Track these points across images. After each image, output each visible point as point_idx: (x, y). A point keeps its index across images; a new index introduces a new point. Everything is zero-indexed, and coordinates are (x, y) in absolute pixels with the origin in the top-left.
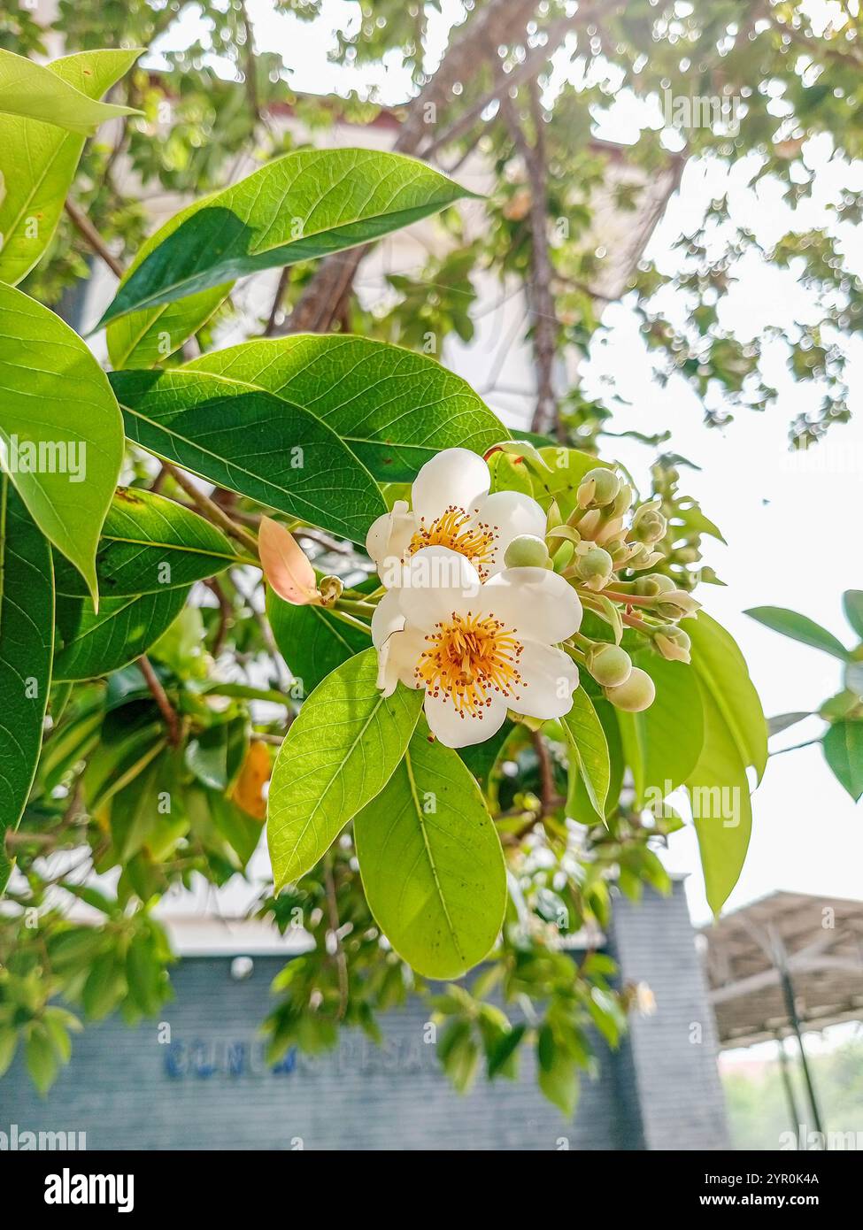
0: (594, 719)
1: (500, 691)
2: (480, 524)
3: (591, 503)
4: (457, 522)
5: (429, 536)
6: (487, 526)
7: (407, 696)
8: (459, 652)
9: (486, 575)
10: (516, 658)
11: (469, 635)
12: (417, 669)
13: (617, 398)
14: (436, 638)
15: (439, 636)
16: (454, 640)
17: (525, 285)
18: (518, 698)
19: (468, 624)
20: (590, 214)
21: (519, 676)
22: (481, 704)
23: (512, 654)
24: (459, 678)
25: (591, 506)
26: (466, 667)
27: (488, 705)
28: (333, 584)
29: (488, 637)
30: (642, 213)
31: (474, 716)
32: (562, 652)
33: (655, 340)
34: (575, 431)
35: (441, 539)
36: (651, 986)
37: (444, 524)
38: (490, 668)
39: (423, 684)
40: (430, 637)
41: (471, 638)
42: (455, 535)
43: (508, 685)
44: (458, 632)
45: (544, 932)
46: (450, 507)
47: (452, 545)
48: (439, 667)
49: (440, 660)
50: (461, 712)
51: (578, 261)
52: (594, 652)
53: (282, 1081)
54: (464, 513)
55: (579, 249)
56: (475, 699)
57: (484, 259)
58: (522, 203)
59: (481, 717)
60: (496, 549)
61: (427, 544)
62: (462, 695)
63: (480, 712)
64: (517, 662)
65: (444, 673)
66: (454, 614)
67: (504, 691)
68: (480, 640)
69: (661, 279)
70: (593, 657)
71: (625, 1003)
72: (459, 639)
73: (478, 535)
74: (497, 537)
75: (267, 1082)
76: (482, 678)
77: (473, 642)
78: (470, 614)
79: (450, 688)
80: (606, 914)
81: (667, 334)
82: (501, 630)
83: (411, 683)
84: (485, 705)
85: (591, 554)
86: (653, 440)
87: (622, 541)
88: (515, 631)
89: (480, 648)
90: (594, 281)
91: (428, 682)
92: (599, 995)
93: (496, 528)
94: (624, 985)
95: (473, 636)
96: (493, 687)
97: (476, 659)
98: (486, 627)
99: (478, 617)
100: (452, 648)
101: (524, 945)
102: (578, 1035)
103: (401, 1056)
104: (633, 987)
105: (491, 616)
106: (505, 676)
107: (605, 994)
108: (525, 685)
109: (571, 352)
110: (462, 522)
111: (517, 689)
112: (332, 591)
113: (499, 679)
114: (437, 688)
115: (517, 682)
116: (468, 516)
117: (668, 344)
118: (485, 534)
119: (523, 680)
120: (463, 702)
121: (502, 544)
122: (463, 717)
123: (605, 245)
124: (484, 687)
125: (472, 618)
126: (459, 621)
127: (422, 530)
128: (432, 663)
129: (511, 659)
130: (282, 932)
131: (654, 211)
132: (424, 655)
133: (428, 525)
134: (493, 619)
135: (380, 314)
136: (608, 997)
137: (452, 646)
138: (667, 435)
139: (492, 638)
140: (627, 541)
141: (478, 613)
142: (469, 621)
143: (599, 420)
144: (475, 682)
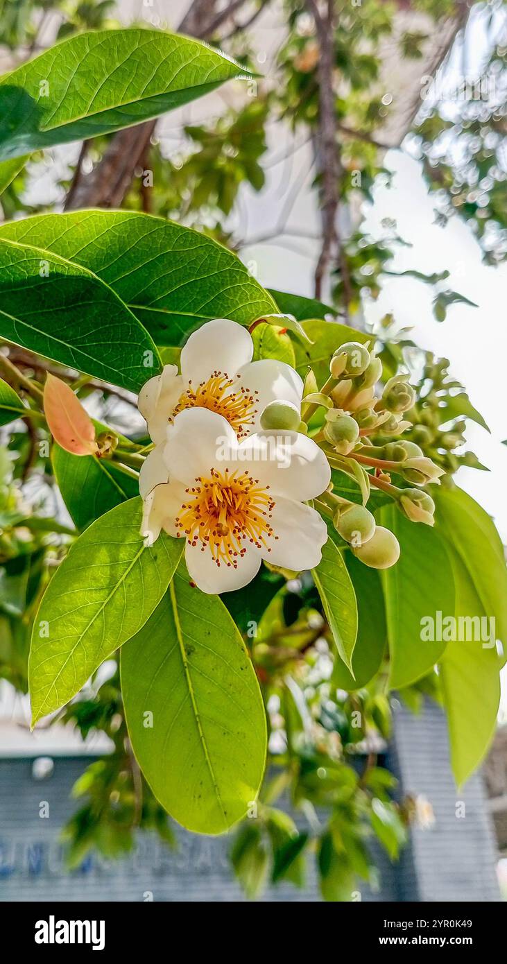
0: (344, 573)
1: (254, 543)
2: (242, 388)
3: (343, 374)
4: (222, 385)
5: (194, 398)
6: (248, 390)
7: (169, 542)
8: (216, 505)
9: (246, 435)
10: (269, 513)
11: (227, 489)
12: (177, 519)
13: (399, 239)
14: (196, 491)
15: (199, 489)
16: (212, 494)
17: (312, 136)
18: (269, 550)
19: (226, 479)
20: (377, 64)
21: (271, 530)
22: (235, 554)
23: (266, 509)
24: (216, 529)
25: (343, 376)
26: (222, 519)
27: (242, 556)
28: (109, 438)
29: (242, 492)
30: (427, 61)
31: (229, 565)
32: (312, 510)
33: (436, 184)
34: (358, 272)
35: (207, 400)
36: (429, 800)
37: (210, 387)
38: (245, 521)
39: (183, 534)
40: (191, 490)
41: (228, 492)
42: (218, 398)
43: (260, 538)
44: (216, 487)
45: (326, 741)
46: (215, 372)
47: (216, 407)
48: (197, 518)
49: (198, 511)
50: (217, 561)
51: (364, 108)
52: (341, 510)
53: (78, 881)
54: (227, 378)
55: (365, 98)
56: (230, 548)
57: (276, 109)
58: (312, 55)
59: (235, 566)
60: (256, 411)
61: (192, 405)
62: (218, 545)
63: (235, 562)
64: (270, 516)
65: (202, 524)
66: (212, 470)
67: (257, 543)
68: (236, 495)
69: (444, 126)
70: (340, 515)
71: (405, 815)
72: (217, 494)
73: (240, 398)
74: (257, 400)
75: (65, 882)
76: (237, 530)
77: (229, 497)
78: (227, 471)
79: (207, 539)
80: (387, 726)
81: (447, 178)
82: (256, 486)
83: (172, 532)
84: (239, 556)
85: (339, 421)
86: (432, 279)
87: (371, 410)
88: (268, 487)
89: (236, 502)
90: (379, 128)
91: (187, 532)
92: (380, 807)
93: (256, 393)
94: (404, 798)
95: (230, 490)
96: (248, 538)
97: (232, 511)
98: (241, 483)
99: (234, 474)
100: (210, 501)
101: (309, 754)
102: (360, 846)
103: (192, 856)
104: (411, 800)
105: (247, 473)
106: (258, 528)
107: (385, 805)
108: (277, 538)
109: (354, 197)
110: (226, 386)
111: (269, 541)
112: (108, 444)
113: (253, 531)
114: (196, 538)
115: (269, 535)
116: (231, 381)
117: (447, 188)
118: (246, 397)
119: (275, 533)
120: (219, 552)
121: (261, 407)
122: (219, 565)
123: (391, 93)
124: (239, 538)
125: (229, 474)
126: (217, 477)
127: (188, 392)
128: (191, 514)
129: (264, 513)
130: (84, 737)
131: (438, 59)
132: (184, 507)
133: (194, 389)
134: (249, 476)
135: (178, 163)
136: (387, 808)
137: (211, 499)
138: (446, 274)
139: (246, 493)
140: (376, 409)
141: (236, 470)
142: (226, 478)
143: (381, 262)
144: (231, 533)
